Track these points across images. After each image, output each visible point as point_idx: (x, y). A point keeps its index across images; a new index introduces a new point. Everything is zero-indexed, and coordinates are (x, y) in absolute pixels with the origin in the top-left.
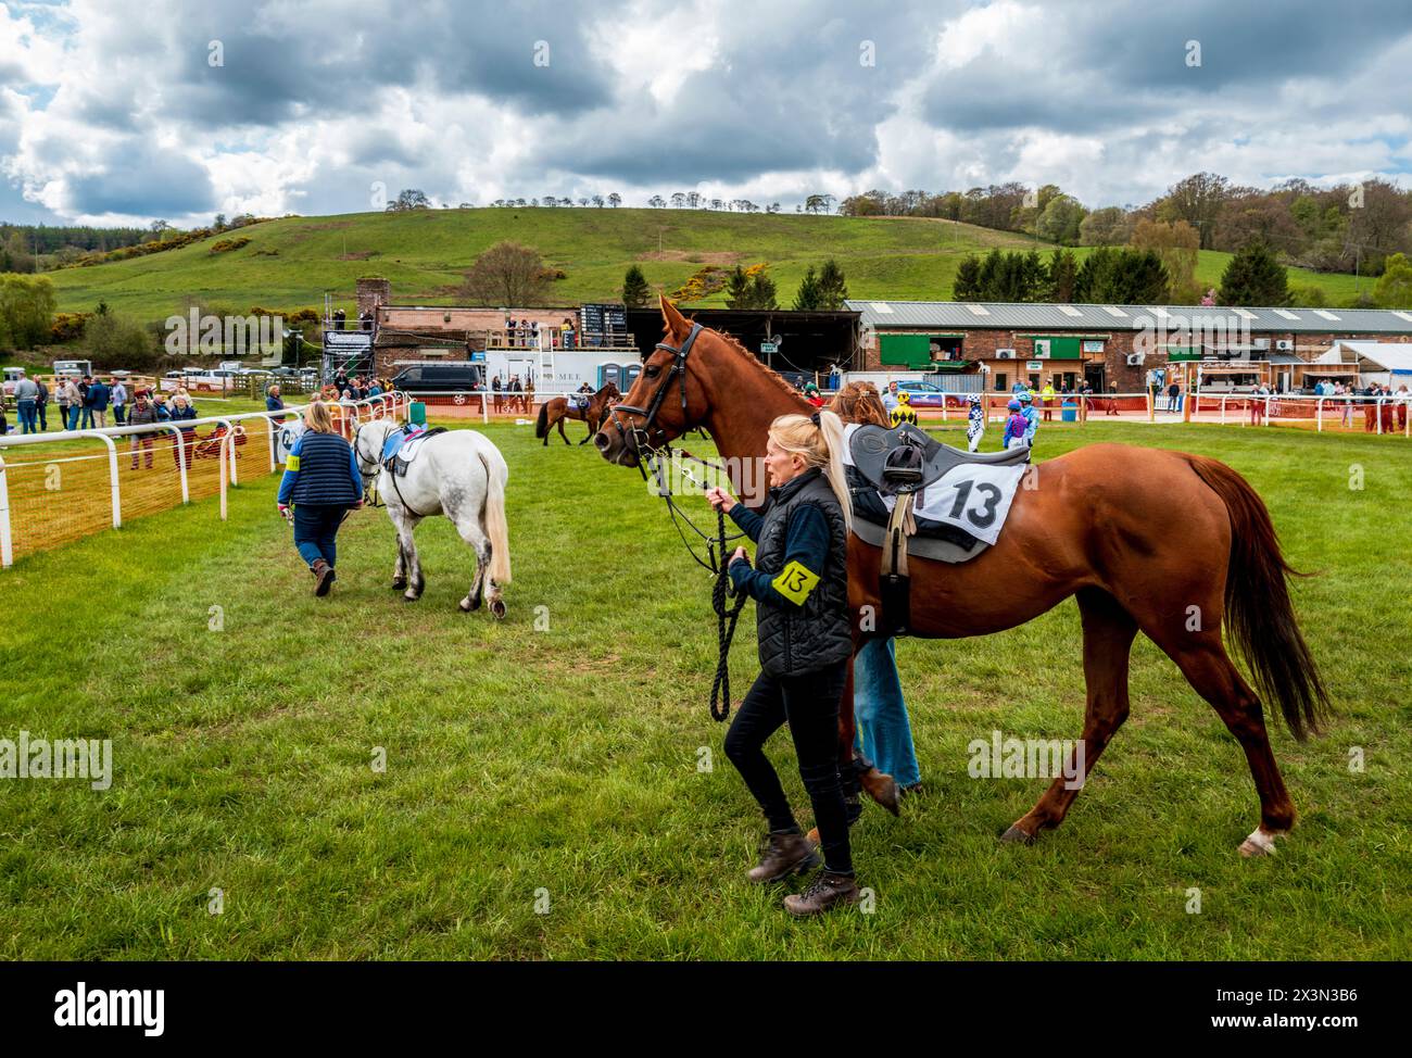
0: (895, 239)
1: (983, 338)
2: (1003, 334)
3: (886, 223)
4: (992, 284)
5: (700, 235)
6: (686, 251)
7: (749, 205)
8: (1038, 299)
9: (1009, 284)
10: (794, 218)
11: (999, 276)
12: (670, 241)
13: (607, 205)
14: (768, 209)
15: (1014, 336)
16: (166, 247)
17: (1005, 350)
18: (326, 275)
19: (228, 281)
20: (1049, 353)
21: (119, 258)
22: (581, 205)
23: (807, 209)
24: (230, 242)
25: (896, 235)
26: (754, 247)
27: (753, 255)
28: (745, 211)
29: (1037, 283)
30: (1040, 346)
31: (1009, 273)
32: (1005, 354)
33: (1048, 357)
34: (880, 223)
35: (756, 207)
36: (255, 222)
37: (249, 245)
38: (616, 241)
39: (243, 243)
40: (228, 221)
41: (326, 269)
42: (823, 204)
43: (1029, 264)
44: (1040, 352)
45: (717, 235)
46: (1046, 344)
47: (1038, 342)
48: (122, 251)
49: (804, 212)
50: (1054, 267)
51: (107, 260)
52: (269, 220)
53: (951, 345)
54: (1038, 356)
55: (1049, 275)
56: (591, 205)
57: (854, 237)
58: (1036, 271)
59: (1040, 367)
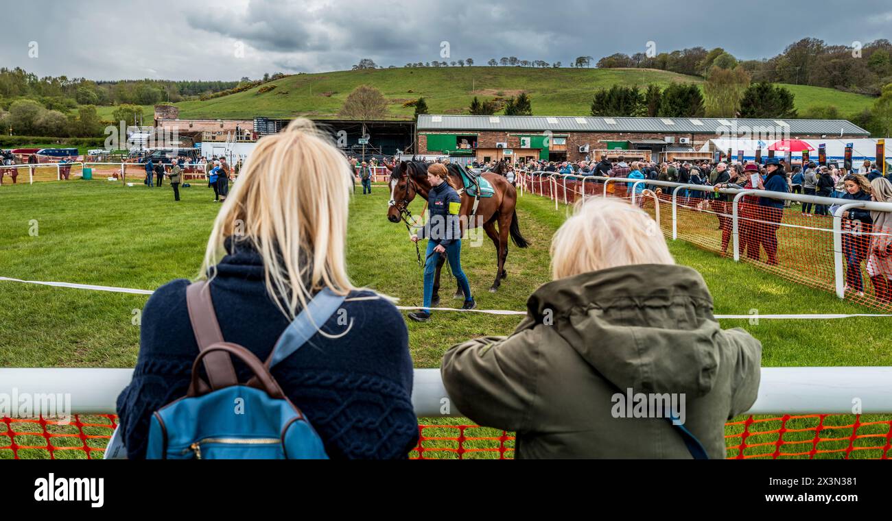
0: (622, 81)
1: (489, 136)
2: (501, 134)
3: (620, 72)
4: (611, 106)
5: (509, 81)
6: (498, 89)
7: (544, 64)
8: (640, 114)
9: (619, 106)
10: (567, 70)
11: (614, 100)
12: (491, 84)
13: (466, 65)
14: (554, 65)
15: (508, 135)
16: (239, 91)
17: (501, 143)
18: (298, 104)
19: (249, 107)
20: (529, 144)
21: (217, 96)
22: (451, 66)
23: (576, 65)
24: (267, 88)
25: (623, 79)
26: (537, 87)
27: (534, 91)
28: (541, 67)
29: (638, 105)
30: (524, 141)
31: (619, 99)
32: (500, 145)
33: (529, 147)
34: (615, 72)
35: (548, 65)
36: (283, 77)
37: (276, 89)
38: (461, 85)
39: (273, 88)
40: (270, 76)
41: (298, 101)
42: (585, 62)
43: (632, 94)
44: (524, 144)
45: (518, 81)
46: (528, 140)
47: (522, 139)
48: (219, 93)
49: (575, 66)
50: (647, 95)
51: (212, 97)
52: (290, 76)
53: (472, 140)
54: (522, 147)
55: (645, 100)
56: (458, 65)
57: (598, 80)
58: (636, 98)
59: (511, 153)
